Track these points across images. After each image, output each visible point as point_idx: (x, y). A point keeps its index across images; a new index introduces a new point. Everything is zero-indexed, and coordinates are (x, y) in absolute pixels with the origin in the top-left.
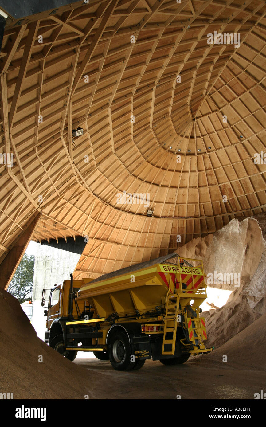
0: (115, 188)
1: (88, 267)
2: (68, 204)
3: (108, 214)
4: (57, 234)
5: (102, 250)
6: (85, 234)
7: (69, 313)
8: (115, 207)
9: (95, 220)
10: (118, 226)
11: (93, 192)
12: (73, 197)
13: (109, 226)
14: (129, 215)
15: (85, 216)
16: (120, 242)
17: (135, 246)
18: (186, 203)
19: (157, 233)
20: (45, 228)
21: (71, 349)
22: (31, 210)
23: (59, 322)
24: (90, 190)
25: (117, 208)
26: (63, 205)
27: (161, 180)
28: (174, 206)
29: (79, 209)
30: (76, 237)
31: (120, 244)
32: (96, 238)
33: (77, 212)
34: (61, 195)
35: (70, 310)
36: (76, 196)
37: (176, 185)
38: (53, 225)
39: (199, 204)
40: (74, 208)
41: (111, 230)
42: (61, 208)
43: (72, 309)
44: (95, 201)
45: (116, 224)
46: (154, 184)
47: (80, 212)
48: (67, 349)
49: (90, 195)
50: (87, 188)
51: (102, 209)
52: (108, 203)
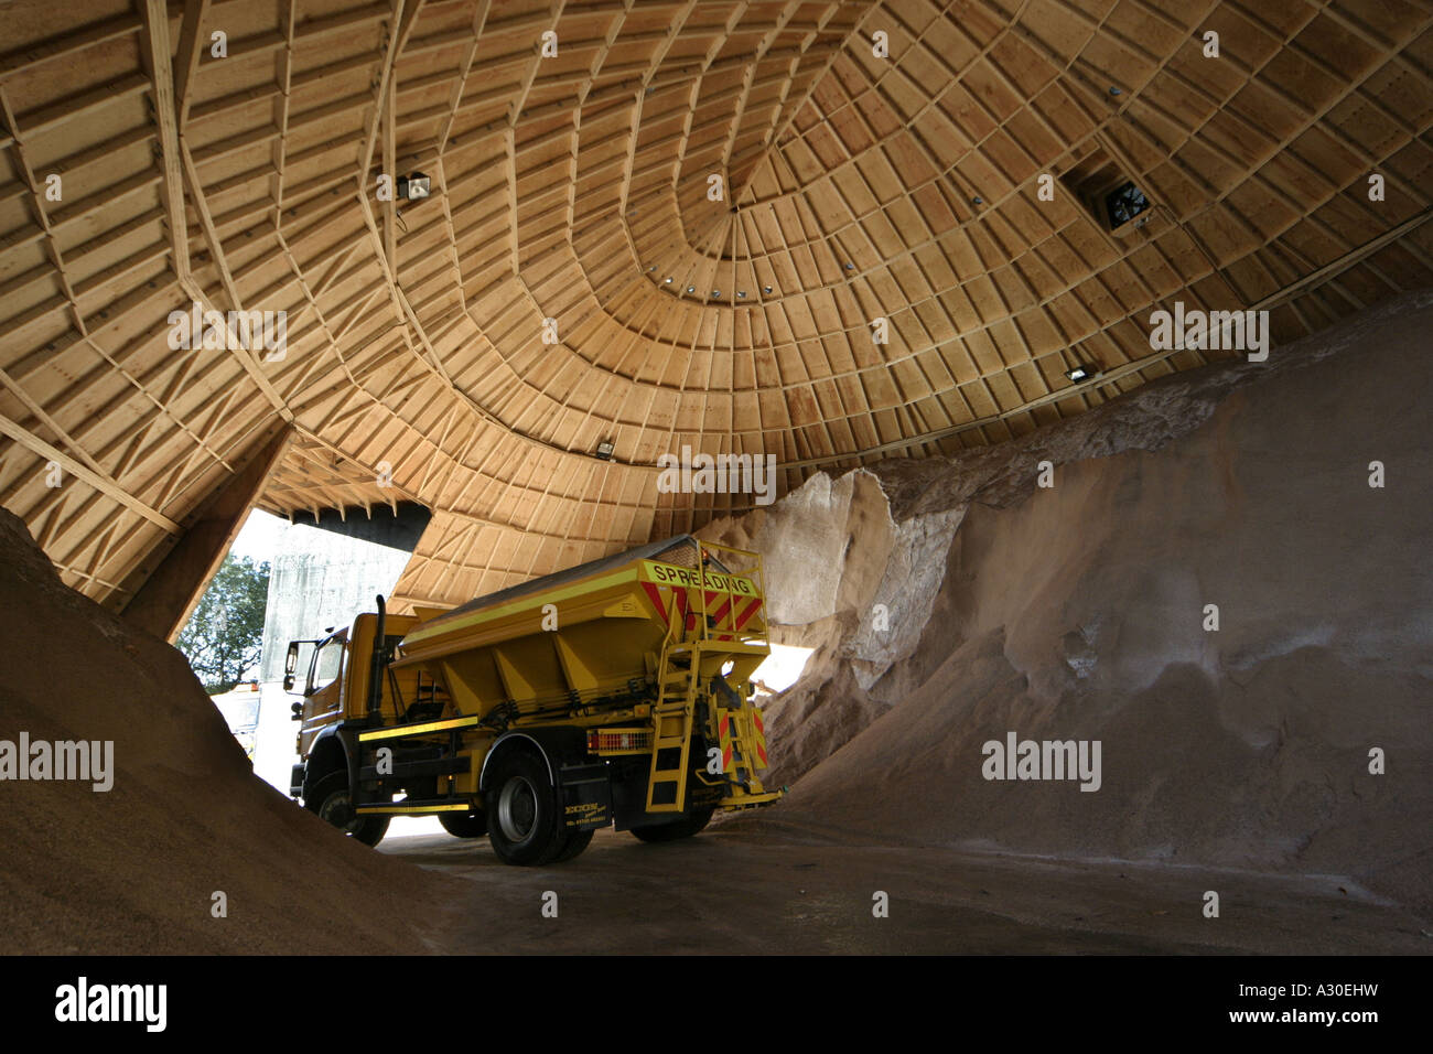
0: (515, 376)
1: (431, 588)
2: (377, 406)
3: (494, 447)
4: (341, 493)
5: (472, 543)
6: (424, 495)
7: (369, 706)
8: (513, 427)
9: (456, 459)
10: (519, 481)
11: (452, 380)
12: (393, 387)
13: (493, 480)
14: (550, 453)
15: (426, 446)
16: (523, 523)
17: (561, 537)
18: (698, 431)
19: (622, 504)
20: (304, 475)
21: (373, 810)
22: (259, 411)
23: (339, 734)
24: (443, 373)
25: (516, 431)
26: (361, 407)
27: (639, 366)
28: (669, 435)
29: (410, 424)
30: (399, 504)
31: (523, 529)
32: (455, 510)
33: (403, 432)
34: (356, 379)
35: (374, 697)
36: (401, 387)
37: (677, 384)
38: (331, 466)
39: (731, 434)
40: (395, 420)
41: (498, 491)
42: (357, 415)
43: (380, 696)
44: (456, 408)
45: (512, 474)
46: (618, 373)
47: (412, 435)
48: (359, 811)
49: (444, 387)
50: (435, 367)
51: (477, 429)
52: (495, 416)
